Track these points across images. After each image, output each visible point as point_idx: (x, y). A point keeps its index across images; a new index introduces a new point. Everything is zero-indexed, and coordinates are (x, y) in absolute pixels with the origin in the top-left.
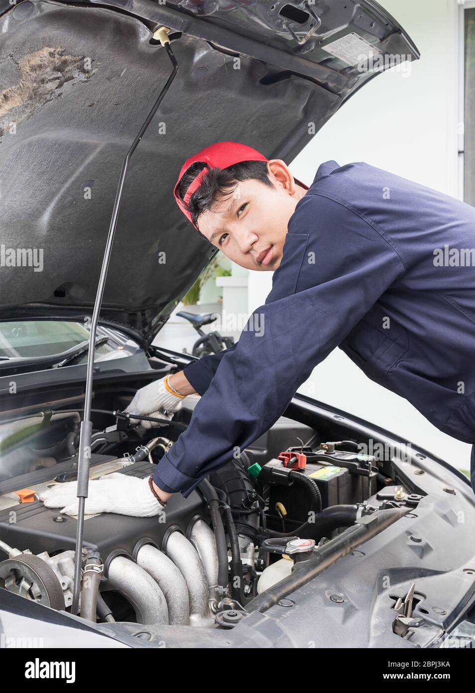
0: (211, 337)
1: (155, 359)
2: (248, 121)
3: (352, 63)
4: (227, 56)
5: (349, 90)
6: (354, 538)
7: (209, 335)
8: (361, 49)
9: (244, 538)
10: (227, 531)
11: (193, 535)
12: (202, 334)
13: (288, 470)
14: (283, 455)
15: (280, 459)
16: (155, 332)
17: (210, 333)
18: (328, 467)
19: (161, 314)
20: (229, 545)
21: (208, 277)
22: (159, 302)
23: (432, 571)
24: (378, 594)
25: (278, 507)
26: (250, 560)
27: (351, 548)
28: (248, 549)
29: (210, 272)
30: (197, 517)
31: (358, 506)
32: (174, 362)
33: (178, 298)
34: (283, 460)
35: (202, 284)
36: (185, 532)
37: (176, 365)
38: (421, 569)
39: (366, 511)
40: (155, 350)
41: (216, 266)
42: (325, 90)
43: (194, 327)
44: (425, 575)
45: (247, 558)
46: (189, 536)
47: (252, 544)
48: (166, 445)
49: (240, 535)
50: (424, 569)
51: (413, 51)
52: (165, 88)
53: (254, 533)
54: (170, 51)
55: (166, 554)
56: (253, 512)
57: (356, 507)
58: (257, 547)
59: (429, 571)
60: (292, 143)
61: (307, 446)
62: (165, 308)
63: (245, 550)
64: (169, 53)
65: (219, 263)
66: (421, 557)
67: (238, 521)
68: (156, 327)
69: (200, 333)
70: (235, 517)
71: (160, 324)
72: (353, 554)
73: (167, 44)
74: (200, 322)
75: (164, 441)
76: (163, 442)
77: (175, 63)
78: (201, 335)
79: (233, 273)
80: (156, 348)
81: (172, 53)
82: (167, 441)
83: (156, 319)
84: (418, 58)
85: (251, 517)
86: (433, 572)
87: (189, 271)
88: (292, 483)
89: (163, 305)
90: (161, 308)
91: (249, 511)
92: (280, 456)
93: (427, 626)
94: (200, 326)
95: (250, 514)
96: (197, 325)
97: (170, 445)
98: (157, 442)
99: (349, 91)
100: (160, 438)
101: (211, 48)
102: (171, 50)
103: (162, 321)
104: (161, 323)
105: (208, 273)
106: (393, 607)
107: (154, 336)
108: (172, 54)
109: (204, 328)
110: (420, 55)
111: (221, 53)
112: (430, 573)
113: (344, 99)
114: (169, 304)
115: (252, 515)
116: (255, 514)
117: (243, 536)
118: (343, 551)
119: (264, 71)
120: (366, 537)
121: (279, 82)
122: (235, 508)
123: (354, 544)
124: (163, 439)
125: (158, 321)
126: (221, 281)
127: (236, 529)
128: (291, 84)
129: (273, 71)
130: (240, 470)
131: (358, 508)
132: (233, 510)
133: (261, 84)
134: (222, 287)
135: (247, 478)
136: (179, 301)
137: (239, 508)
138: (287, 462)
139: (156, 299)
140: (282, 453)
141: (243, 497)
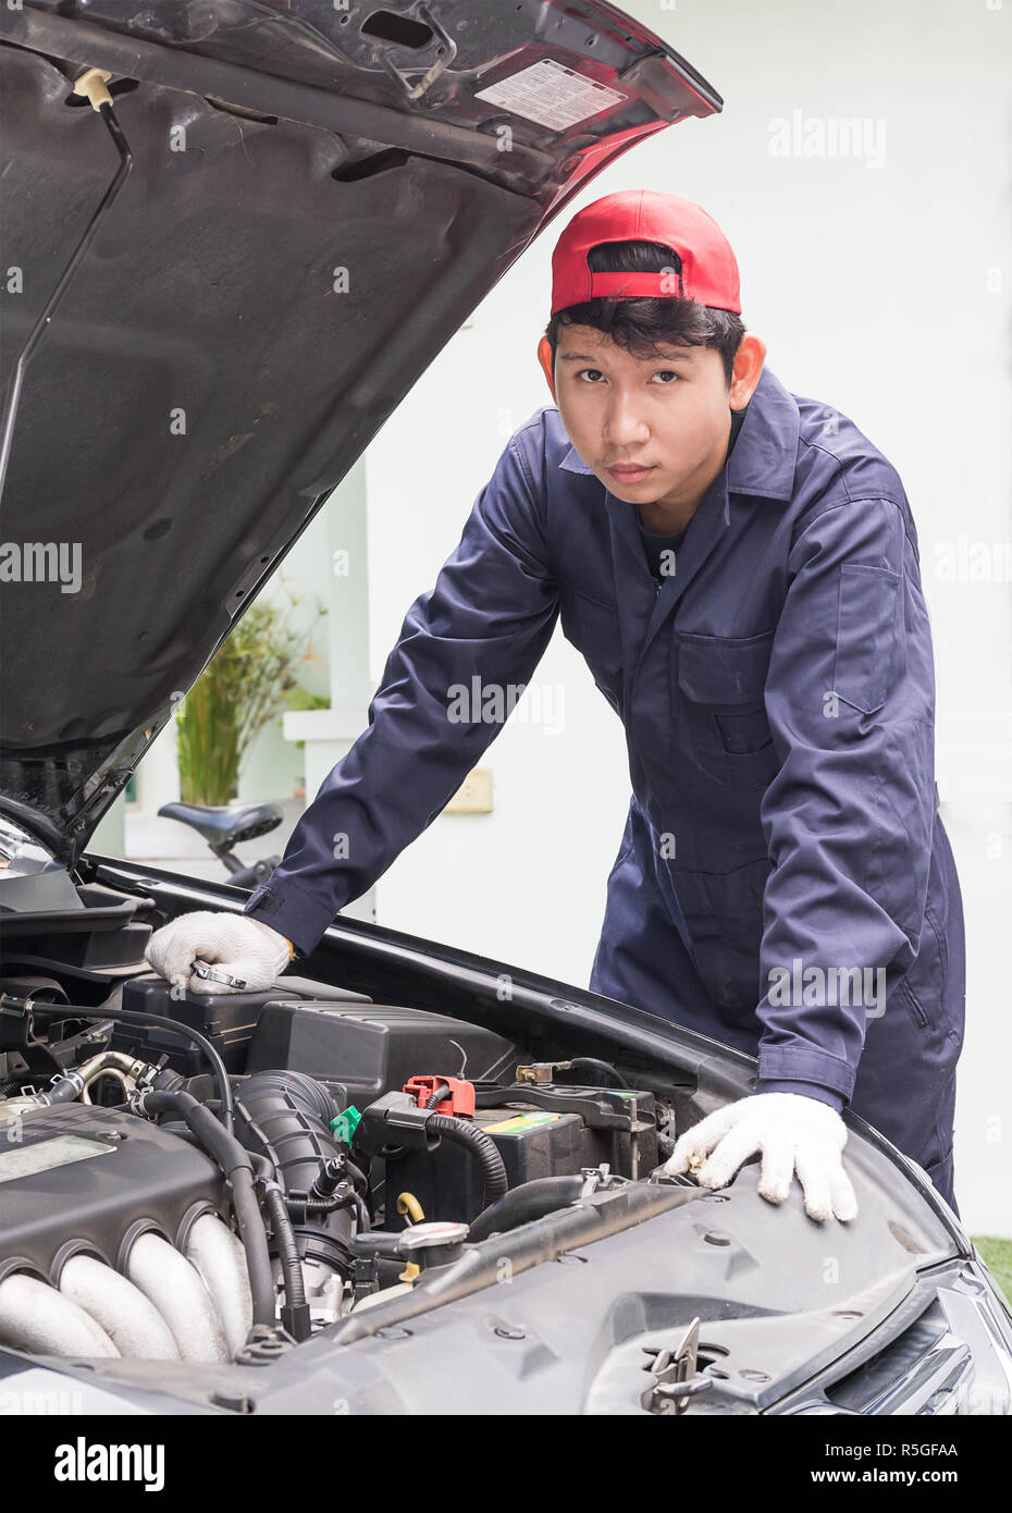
0: (263, 873)
1: (94, 887)
2: (308, 267)
3: (559, 124)
4: (247, 122)
5: (561, 187)
6: (567, 1232)
7: (256, 867)
8: (572, 93)
9: (317, 1266)
10: (276, 1251)
11: (192, 1247)
12: (234, 865)
13: (425, 1113)
14: (416, 1083)
15: (408, 1091)
16: (95, 815)
17: (260, 863)
18: (533, 1114)
19: (108, 763)
20: (281, 1281)
21: (263, 721)
22: (102, 731)
23: (751, 1307)
24: (617, 1344)
25: (404, 1205)
26: (333, 1311)
27: (559, 1253)
28: (325, 1288)
29: (268, 702)
30: (201, 1205)
31: (585, 1174)
32: (146, 894)
33: (150, 722)
34: (416, 1093)
35: (245, 744)
36: (174, 1240)
37: (151, 901)
38: (725, 1302)
39: (604, 1185)
40: (95, 866)
41: (288, 685)
42: (497, 188)
43: (210, 846)
44: (734, 1315)
45: (324, 1306)
46: (183, 1248)
47: (337, 1278)
48: (126, 1071)
49: (308, 1260)
50: (730, 1302)
51: (703, 96)
52: (105, 200)
53: (341, 1255)
54: (112, 122)
55: (128, 1278)
56: (338, 1206)
57: (579, 1178)
58: (348, 1284)
59: (744, 1307)
60: (427, 316)
61: (487, 1077)
62: (120, 748)
63: (319, 1292)
64: (110, 127)
65: (295, 676)
66: (728, 1276)
67: (305, 1227)
68: (96, 802)
69: (232, 863)
70: (296, 1217)
71: (107, 793)
72: (559, 1261)
73: (105, 106)
74: (230, 831)
75: (121, 1062)
76: (117, 1064)
77: (123, 149)
78: (233, 871)
79: (335, 704)
80: (96, 860)
81: (117, 125)
82: (127, 1060)
83: (95, 780)
84: (719, 111)
85: (334, 1217)
86: (753, 1311)
88: (438, 1145)
89: (115, 739)
90: (108, 749)
91: (330, 1204)
92: (410, 1085)
93: (723, 1404)
94: (231, 845)
95: (331, 1210)
96: (222, 841)
97: (137, 1069)
98: (104, 1065)
99: (563, 190)
100: (110, 1053)
101: (210, 108)
102: (114, 118)
103: (112, 783)
104: (110, 789)
105: (261, 706)
106: (648, 1369)
107: (92, 826)
108: (116, 129)
109: (239, 850)
110: (722, 102)
111: (232, 117)
112: (747, 1312)
113: (550, 208)
114: (129, 736)
115: (336, 1213)
116: (342, 1210)
117: (316, 1262)
118: (538, 1256)
119: (341, 151)
120: (597, 1233)
121: (379, 175)
122: (293, 1197)
123: (564, 1245)
124: (118, 1055)
125: (101, 785)
126: (296, 724)
127: (296, 1245)
128: (411, 176)
129: (362, 148)
130: (308, 1117)
131: (585, 1180)
132: (288, 1202)
133: (334, 181)
134: (301, 744)
135: (323, 1133)
136: (156, 730)
137: (304, 1197)
138: (424, 1099)
139: (93, 726)
140: (414, 1078)
141: (313, 1175)
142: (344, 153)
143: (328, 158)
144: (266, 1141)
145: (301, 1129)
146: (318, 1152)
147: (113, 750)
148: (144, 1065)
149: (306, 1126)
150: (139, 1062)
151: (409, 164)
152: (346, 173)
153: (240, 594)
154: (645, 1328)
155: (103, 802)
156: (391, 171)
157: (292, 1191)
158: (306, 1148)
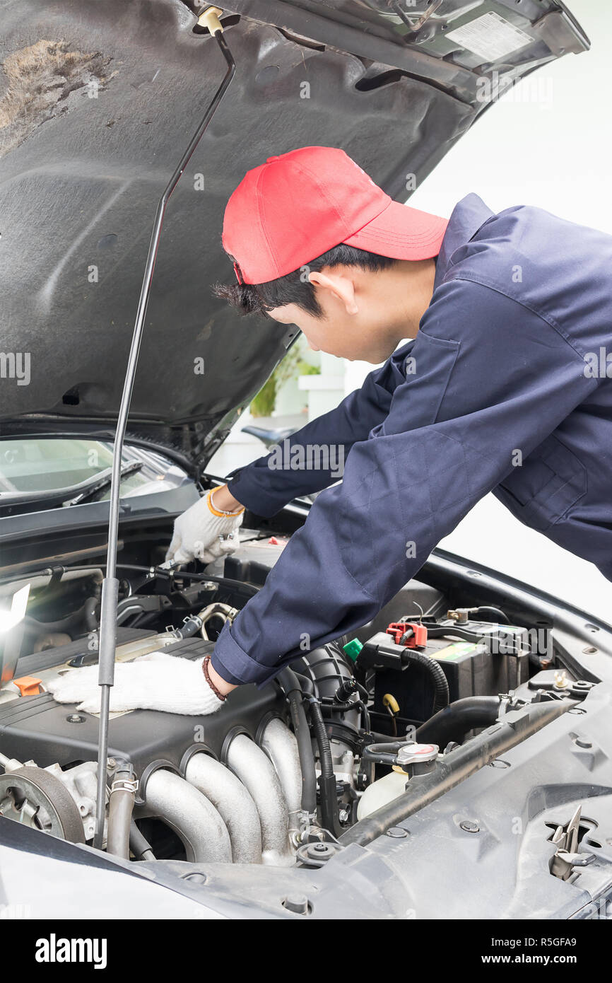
3: (491, 57)
4: (306, 49)
6: (495, 743)
8: (504, 36)
9: (339, 744)
10: (314, 734)
11: (266, 740)
13: (401, 648)
14: (394, 627)
15: (390, 633)
16: (210, 454)
18: (459, 644)
19: (217, 427)
20: (318, 754)
21: (288, 377)
22: (214, 410)
24: (530, 821)
25: (387, 701)
26: (348, 775)
27: (491, 757)
28: (343, 760)
29: (289, 368)
30: (270, 714)
31: (500, 697)
33: (240, 405)
34: (394, 634)
35: (279, 387)
36: (254, 737)
38: (591, 786)
39: (513, 705)
40: (210, 480)
41: (299, 361)
42: (451, 98)
44: (596, 794)
45: (342, 771)
46: (260, 742)
47: (350, 753)
48: (226, 615)
49: (333, 740)
50: (595, 786)
51: (580, 39)
53: (353, 738)
54: (223, 43)
55: (228, 766)
56: (351, 708)
57: (496, 699)
58: (357, 757)
59: (602, 788)
61: (430, 613)
62: (223, 419)
63: (340, 761)
64: (221, 46)
65: (303, 356)
66: (591, 769)
67: (332, 720)
68: (211, 447)
70: (326, 714)
71: (216, 443)
72: (492, 765)
73: (218, 32)
74: (276, 440)
75: (223, 609)
76: (221, 610)
77: (230, 61)
79: (323, 370)
80: (210, 477)
81: (226, 45)
82: (227, 608)
83: (210, 436)
84: (588, 49)
85: (348, 714)
87: (256, 366)
88: (407, 667)
89: (220, 415)
90: (217, 419)
91: (346, 706)
92: (390, 629)
93: (599, 864)
95: (347, 710)
97: (232, 614)
98: (214, 611)
100: (217, 604)
101: (284, 38)
102: (224, 41)
103: (219, 438)
104: (218, 441)
105: (287, 370)
106: (551, 838)
107: (208, 460)
108: (225, 48)
110: (590, 44)
111: (298, 45)
112: (604, 791)
113: (479, 111)
114: (228, 413)
115: (349, 711)
116: (353, 710)
117: (337, 742)
118: (479, 762)
119: (362, 71)
120: (513, 741)
121: (383, 87)
122: (325, 702)
123: (495, 751)
124: (222, 605)
125: (213, 439)
126: (305, 382)
127: (327, 731)
128: (402, 89)
129: (375, 70)
130: (332, 649)
131: (501, 700)
132: (322, 705)
133: (357, 90)
134: (307, 391)
135: (341, 660)
136: (243, 409)
137: (330, 702)
138: (399, 637)
139: (209, 407)
140: (392, 624)
141: (336, 686)
142: (364, 72)
143: (354, 74)
144: (308, 664)
145: (328, 657)
146: (338, 672)
147: (219, 421)
148: (236, 611)
149: (331, 656)
150: (234, 609)
151: (401, 81)
152: (364, 85)
153: (291, 336)
154: (545, 807)
155: (214, 447)
156: (390, 84)
157: (323, 698)
158: (331, 669)
